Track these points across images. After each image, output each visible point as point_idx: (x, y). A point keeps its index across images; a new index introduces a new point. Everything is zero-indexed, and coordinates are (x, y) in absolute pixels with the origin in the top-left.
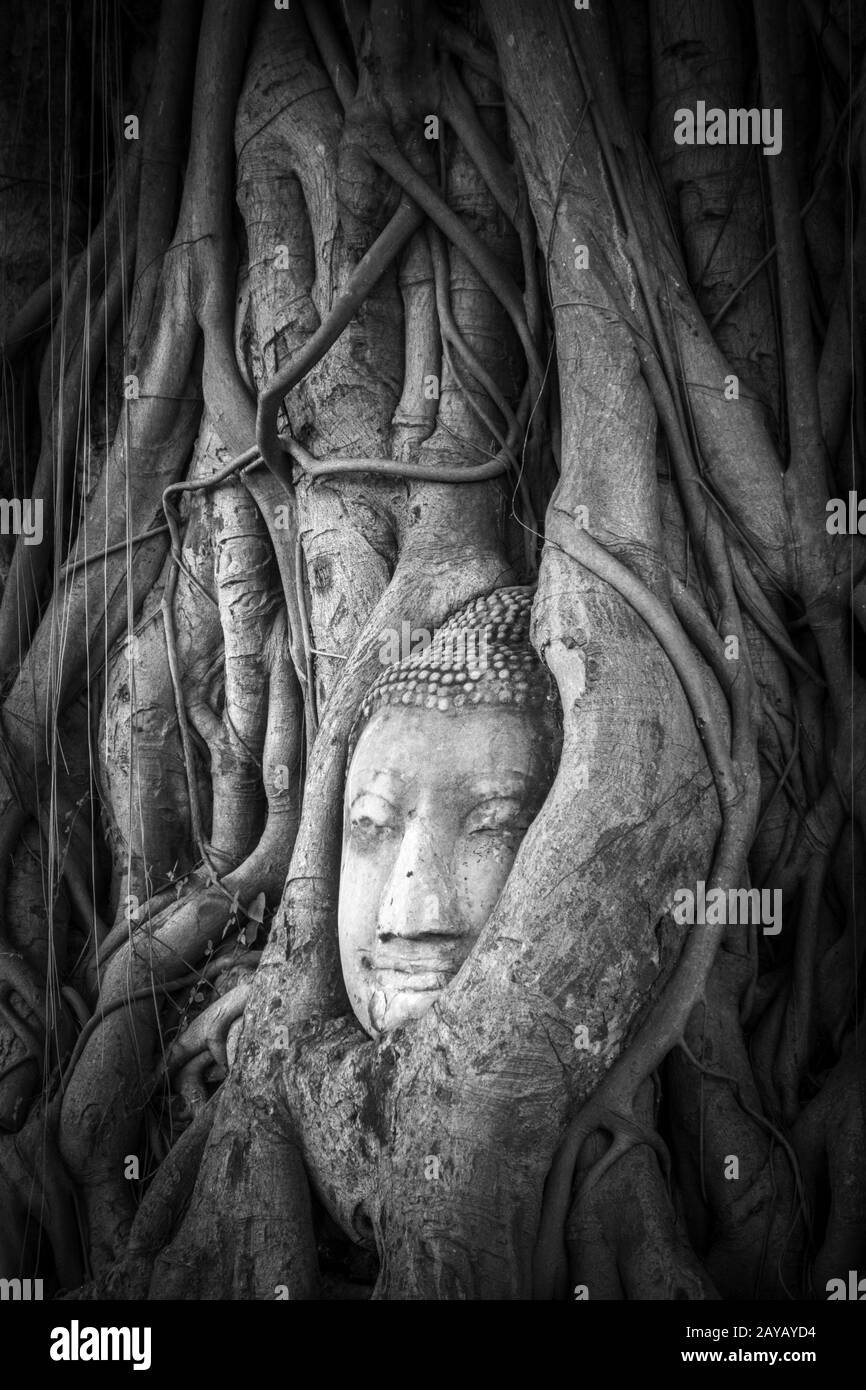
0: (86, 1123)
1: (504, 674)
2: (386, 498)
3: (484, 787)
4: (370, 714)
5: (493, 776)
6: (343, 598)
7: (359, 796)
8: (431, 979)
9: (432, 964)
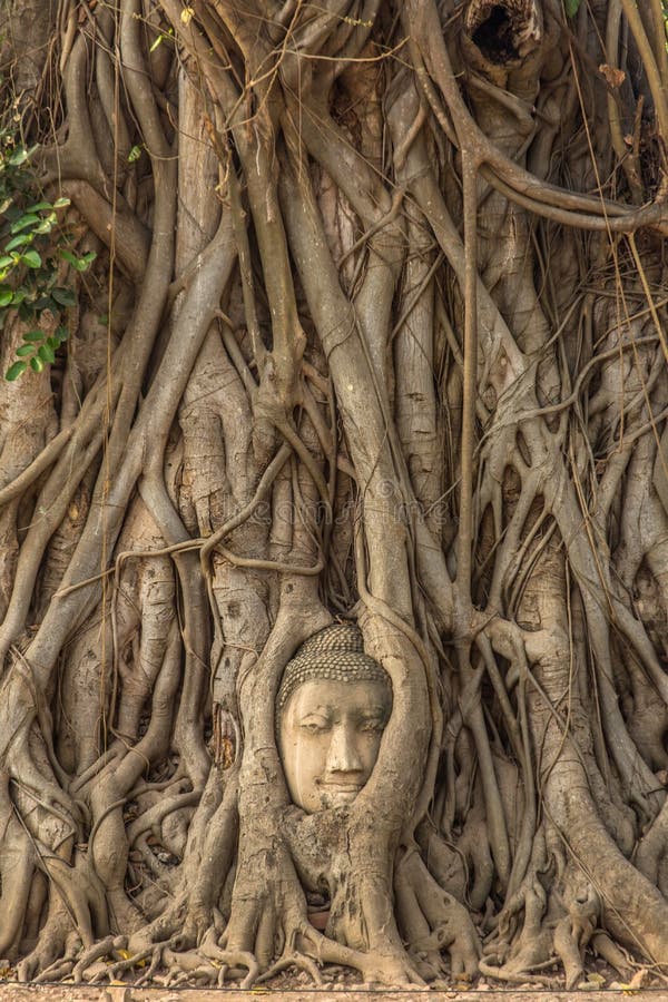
0: (112, 862)
1: (367, 667)
2: (266, 576)
3: (368, 713)
4: (304, 681)
5: (370, 709)
6: (247, 622)
7: (308, 715)
8: (352, 787)
9: (353, 782)
